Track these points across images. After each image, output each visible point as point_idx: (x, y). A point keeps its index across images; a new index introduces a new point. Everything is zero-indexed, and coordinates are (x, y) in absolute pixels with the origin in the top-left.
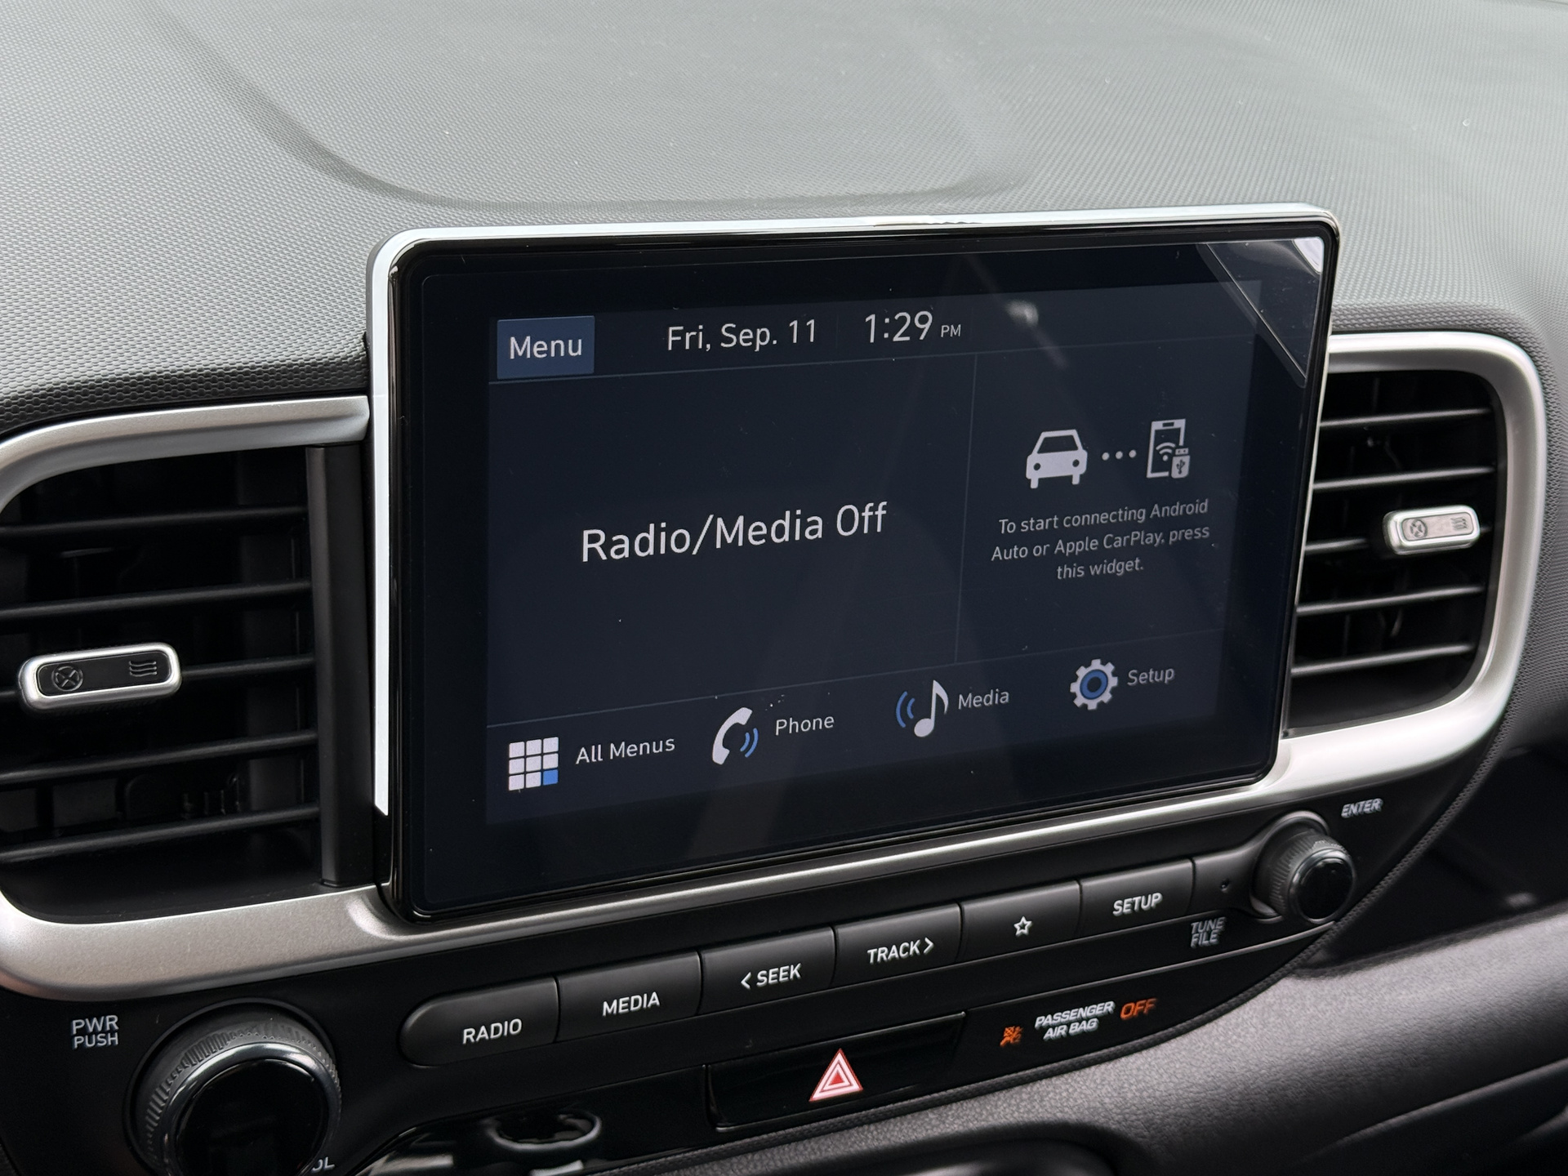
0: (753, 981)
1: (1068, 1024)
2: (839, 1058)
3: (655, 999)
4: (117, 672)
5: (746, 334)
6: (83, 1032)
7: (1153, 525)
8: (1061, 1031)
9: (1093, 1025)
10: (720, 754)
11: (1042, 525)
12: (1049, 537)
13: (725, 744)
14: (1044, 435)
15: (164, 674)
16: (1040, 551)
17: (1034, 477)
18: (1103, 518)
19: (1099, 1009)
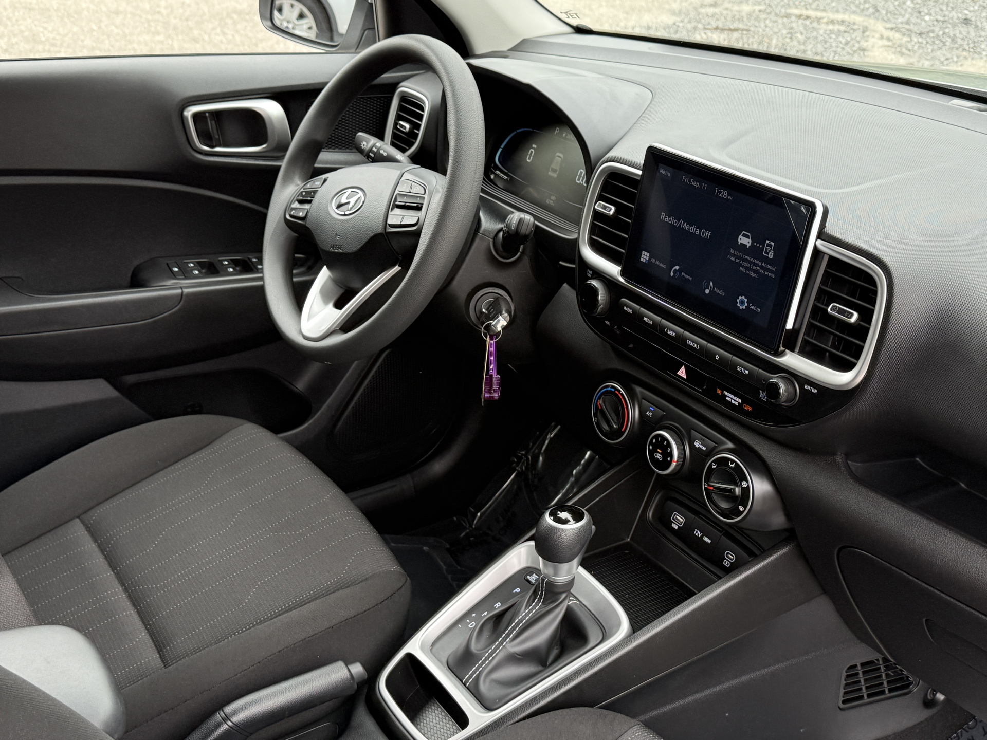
0: (667, 330)
1: (731, 399)
2: (683, 367)
3: (651, 323)
4: (605, 208)
5: (695, 183)
6: (588, 272)
7: (762, 267)
9: (737, 404)
10: (672, 274)
11: (739, 254)
12: (741, 258)
13: (673, 272)
14: (744, 232)
15: (611, 211)
16: (737, 261)
17: (740, 242)
18: (752, 260)
19: (738, 400)
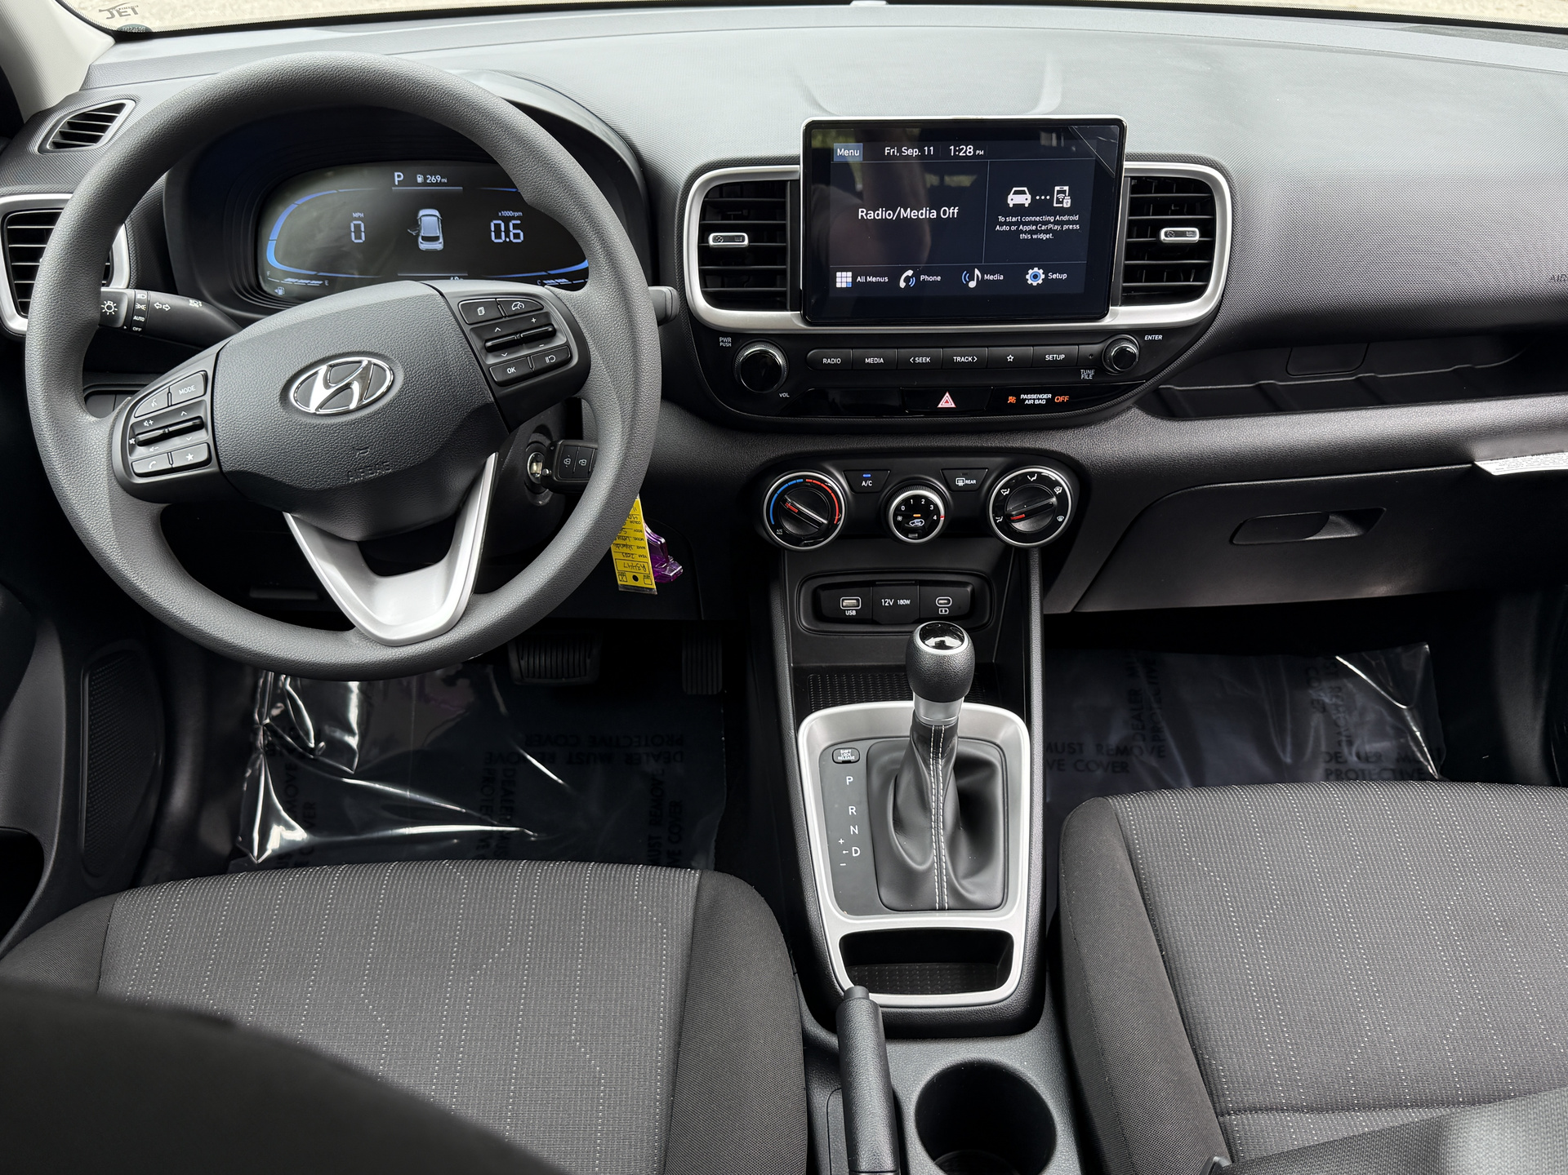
0: (914, 360)
1: (1034, 399)
2: (947, 394)
3: (882, 360)
4: (732, 239)
5: (910, 151)
6: (722, 341)
7: (1056, 223)
8: (1031, 402)
9: (1044, 402)
10: (902, 284)
11: (1014, 219)
12: (1017, 223)
13: (904, 281)
14: (1014, 189)
15: (743, 241)
16: (1014, 228)
17: (1011, 204)
18: (1038, 219)
19: (1045, 396)
